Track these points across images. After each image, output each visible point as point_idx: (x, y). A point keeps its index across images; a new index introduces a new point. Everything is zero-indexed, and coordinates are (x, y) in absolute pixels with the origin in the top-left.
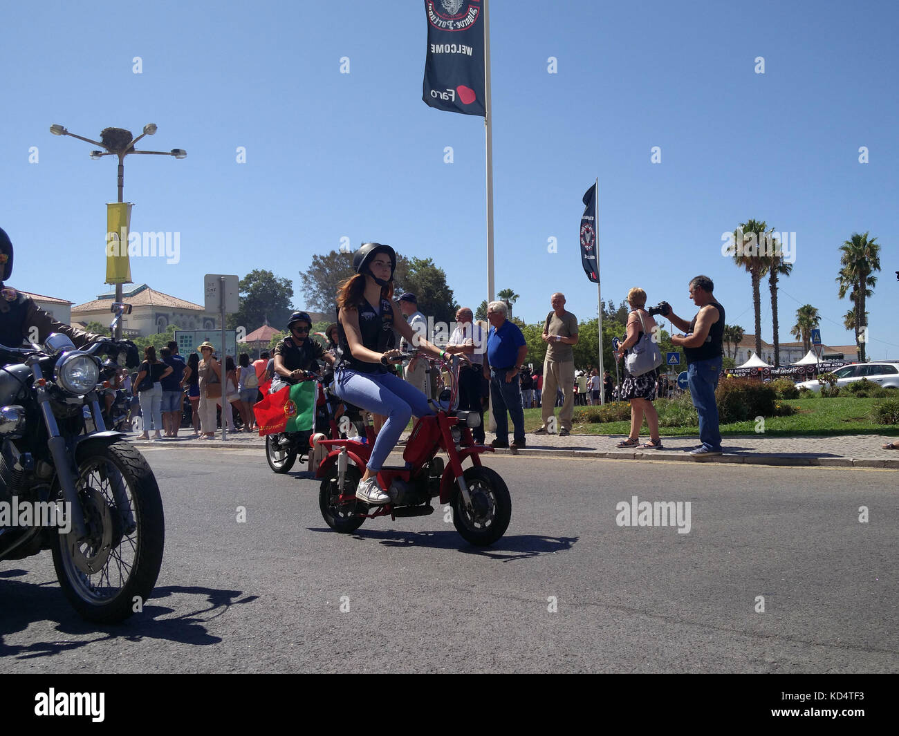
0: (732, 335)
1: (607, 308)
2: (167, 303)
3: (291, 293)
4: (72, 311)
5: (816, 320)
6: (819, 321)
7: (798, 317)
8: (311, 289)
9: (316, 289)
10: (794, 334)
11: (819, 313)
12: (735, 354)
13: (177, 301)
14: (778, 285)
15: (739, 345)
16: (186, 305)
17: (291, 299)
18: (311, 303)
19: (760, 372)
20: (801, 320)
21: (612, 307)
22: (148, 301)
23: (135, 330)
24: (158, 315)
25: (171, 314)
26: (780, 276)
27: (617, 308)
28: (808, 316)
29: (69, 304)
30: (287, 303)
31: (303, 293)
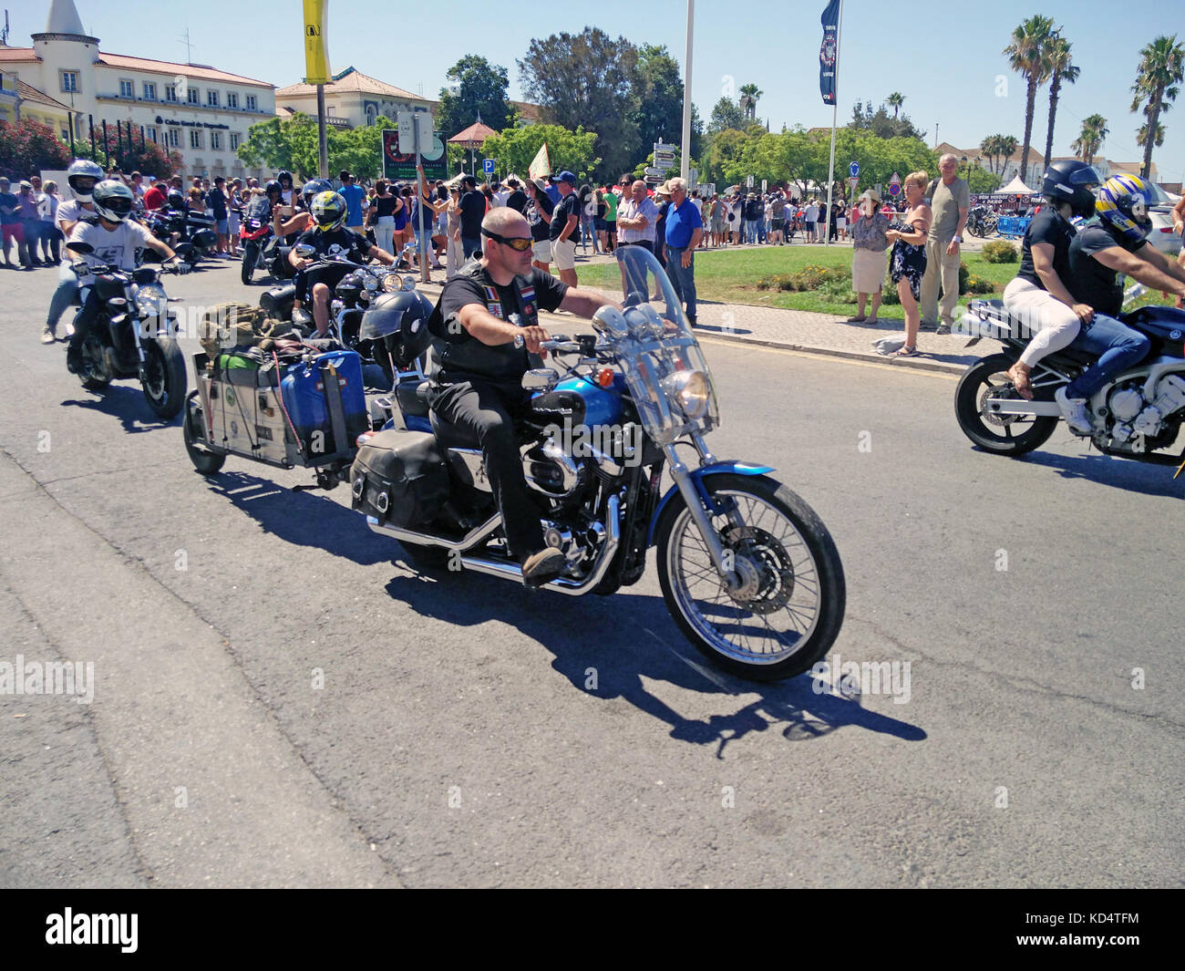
0: (1003, 147)
1: (864, 111)
2: (376, 90)
3: (506, 83)
4: (277, 94)
5: (1102, 133)
6: (1106, 134)
7: (1083, 129)
8: (528, 79)
9: (533, 80)
10: (1075, 148)
11: (1107, 125)
12: (1005, 168)
13: (386, 87)
14: (1059, 94)
15: (1011, 158)
16: (395, 92)
17: (506, 90)
18: (528, 95)
19: (1018, 200)
20: (1085, 133)
21: (869, 110)
22: (354, 87)
23: (344, 119)
24: (366, 103)
25: (380, 102)
26: (1064, 83)
27: (875, 110)
28: (1095, 126)
29: (273, 87)
30: (502, 94)
31: (520, 83)
